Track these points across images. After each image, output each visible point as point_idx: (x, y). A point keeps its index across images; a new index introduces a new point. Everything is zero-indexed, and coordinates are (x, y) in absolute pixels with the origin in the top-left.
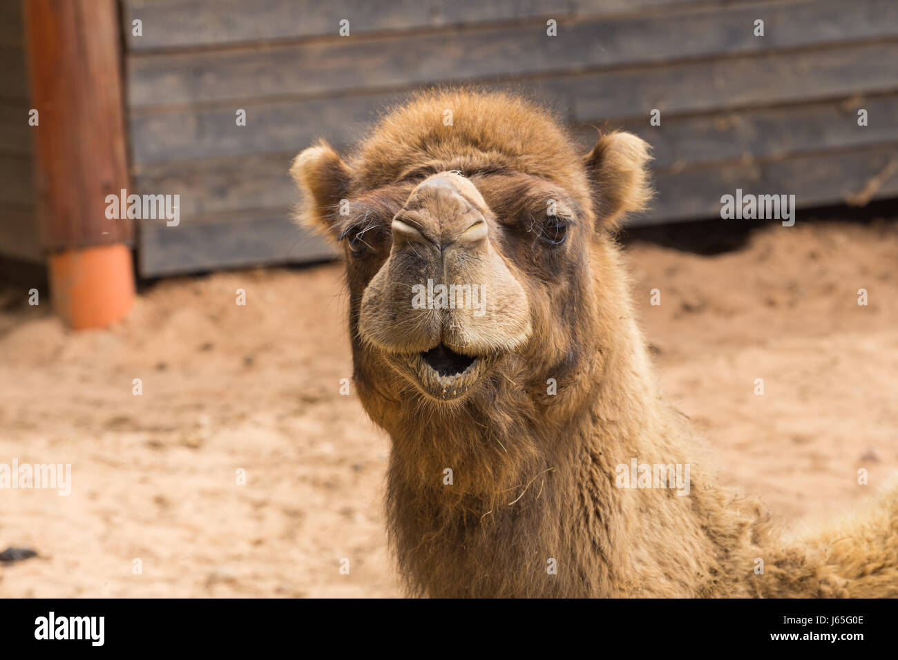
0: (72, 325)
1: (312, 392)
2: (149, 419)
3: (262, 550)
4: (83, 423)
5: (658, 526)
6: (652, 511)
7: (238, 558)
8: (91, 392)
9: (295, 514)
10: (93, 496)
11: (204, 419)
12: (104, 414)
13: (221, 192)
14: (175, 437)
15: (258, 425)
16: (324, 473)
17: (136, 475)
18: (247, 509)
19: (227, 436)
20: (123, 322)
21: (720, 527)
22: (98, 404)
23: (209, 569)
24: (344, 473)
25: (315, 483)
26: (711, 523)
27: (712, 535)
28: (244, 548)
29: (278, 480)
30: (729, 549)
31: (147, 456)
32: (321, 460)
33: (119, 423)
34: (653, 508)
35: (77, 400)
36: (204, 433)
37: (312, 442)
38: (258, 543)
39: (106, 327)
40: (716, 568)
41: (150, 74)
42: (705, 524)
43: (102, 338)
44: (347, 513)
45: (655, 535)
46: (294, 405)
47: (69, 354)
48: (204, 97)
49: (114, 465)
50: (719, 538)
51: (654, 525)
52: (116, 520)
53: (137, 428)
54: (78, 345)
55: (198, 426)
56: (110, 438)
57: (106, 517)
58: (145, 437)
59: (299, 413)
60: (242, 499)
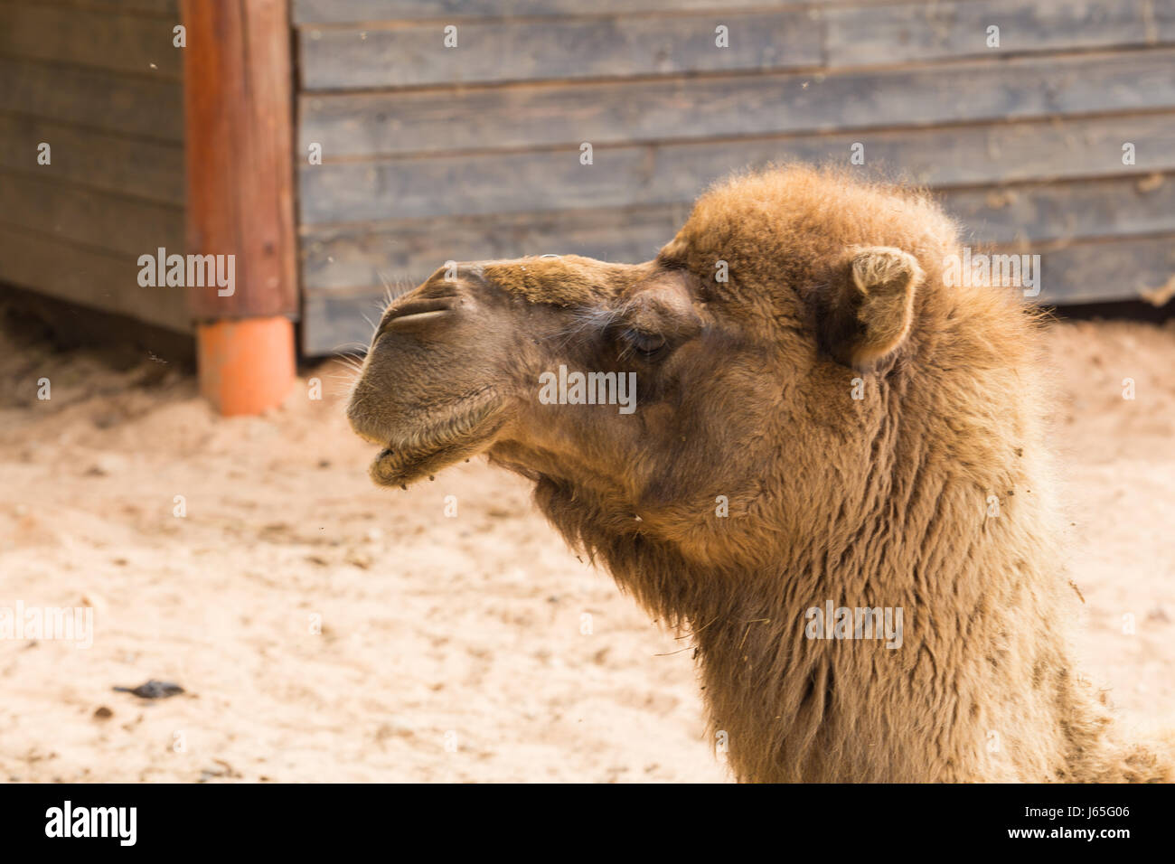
0: (222, 410)
1: (502, 504)
2: (309, 529)
3: (440, 696)
4: (233, 530)
5: (1020, 717)
6: (1017, 700)
7: (414, 705)
8: (245, 492)
9: (481, 654)
10: (246, 621)
11: (375, 532)
12: (257, 520)
13: (401, 260)
14: (340, 552)
15: (436, 542)
16: (516, 606)
17: (296, 598)
18: (425, 645)
19: (401, 554)
20: (281, 408)
21: (1082, 724)
22: (251, 506)
23: (381, 718)
24: (539, 606)
25: (505, 618)
26: (1073, 718)
27: (1068, 730)
28: (422, 694)
29: (462, 611)
30: (1083, 748)
31: (309, 574)
32: (512, 588)
33: (275, 532)
34: (1019, 696)
35: (225, 501)
36: (375, 549)
37: (501, 567)
38: (438, 688)
39: (262, 414)
40: (1064, 770)
41: (324, 118)
42: (1066, 720)
43: (256, 426)
44: (542, 656)
45: (1015, 728)
46: (481, 520)
47: (216, 445)
48: (387, 149)
49: (271, 584)
50: (1077, 736)
51: (1017, 716)
52: (273, 651)
53: (297, 540)
54: (228, 434)
55: (367, 540)
56: (264, 549)
57: (262, 648)
58: (307, 551)
59: (487, 529)
60: (420, 633)
